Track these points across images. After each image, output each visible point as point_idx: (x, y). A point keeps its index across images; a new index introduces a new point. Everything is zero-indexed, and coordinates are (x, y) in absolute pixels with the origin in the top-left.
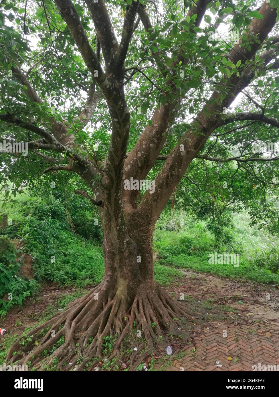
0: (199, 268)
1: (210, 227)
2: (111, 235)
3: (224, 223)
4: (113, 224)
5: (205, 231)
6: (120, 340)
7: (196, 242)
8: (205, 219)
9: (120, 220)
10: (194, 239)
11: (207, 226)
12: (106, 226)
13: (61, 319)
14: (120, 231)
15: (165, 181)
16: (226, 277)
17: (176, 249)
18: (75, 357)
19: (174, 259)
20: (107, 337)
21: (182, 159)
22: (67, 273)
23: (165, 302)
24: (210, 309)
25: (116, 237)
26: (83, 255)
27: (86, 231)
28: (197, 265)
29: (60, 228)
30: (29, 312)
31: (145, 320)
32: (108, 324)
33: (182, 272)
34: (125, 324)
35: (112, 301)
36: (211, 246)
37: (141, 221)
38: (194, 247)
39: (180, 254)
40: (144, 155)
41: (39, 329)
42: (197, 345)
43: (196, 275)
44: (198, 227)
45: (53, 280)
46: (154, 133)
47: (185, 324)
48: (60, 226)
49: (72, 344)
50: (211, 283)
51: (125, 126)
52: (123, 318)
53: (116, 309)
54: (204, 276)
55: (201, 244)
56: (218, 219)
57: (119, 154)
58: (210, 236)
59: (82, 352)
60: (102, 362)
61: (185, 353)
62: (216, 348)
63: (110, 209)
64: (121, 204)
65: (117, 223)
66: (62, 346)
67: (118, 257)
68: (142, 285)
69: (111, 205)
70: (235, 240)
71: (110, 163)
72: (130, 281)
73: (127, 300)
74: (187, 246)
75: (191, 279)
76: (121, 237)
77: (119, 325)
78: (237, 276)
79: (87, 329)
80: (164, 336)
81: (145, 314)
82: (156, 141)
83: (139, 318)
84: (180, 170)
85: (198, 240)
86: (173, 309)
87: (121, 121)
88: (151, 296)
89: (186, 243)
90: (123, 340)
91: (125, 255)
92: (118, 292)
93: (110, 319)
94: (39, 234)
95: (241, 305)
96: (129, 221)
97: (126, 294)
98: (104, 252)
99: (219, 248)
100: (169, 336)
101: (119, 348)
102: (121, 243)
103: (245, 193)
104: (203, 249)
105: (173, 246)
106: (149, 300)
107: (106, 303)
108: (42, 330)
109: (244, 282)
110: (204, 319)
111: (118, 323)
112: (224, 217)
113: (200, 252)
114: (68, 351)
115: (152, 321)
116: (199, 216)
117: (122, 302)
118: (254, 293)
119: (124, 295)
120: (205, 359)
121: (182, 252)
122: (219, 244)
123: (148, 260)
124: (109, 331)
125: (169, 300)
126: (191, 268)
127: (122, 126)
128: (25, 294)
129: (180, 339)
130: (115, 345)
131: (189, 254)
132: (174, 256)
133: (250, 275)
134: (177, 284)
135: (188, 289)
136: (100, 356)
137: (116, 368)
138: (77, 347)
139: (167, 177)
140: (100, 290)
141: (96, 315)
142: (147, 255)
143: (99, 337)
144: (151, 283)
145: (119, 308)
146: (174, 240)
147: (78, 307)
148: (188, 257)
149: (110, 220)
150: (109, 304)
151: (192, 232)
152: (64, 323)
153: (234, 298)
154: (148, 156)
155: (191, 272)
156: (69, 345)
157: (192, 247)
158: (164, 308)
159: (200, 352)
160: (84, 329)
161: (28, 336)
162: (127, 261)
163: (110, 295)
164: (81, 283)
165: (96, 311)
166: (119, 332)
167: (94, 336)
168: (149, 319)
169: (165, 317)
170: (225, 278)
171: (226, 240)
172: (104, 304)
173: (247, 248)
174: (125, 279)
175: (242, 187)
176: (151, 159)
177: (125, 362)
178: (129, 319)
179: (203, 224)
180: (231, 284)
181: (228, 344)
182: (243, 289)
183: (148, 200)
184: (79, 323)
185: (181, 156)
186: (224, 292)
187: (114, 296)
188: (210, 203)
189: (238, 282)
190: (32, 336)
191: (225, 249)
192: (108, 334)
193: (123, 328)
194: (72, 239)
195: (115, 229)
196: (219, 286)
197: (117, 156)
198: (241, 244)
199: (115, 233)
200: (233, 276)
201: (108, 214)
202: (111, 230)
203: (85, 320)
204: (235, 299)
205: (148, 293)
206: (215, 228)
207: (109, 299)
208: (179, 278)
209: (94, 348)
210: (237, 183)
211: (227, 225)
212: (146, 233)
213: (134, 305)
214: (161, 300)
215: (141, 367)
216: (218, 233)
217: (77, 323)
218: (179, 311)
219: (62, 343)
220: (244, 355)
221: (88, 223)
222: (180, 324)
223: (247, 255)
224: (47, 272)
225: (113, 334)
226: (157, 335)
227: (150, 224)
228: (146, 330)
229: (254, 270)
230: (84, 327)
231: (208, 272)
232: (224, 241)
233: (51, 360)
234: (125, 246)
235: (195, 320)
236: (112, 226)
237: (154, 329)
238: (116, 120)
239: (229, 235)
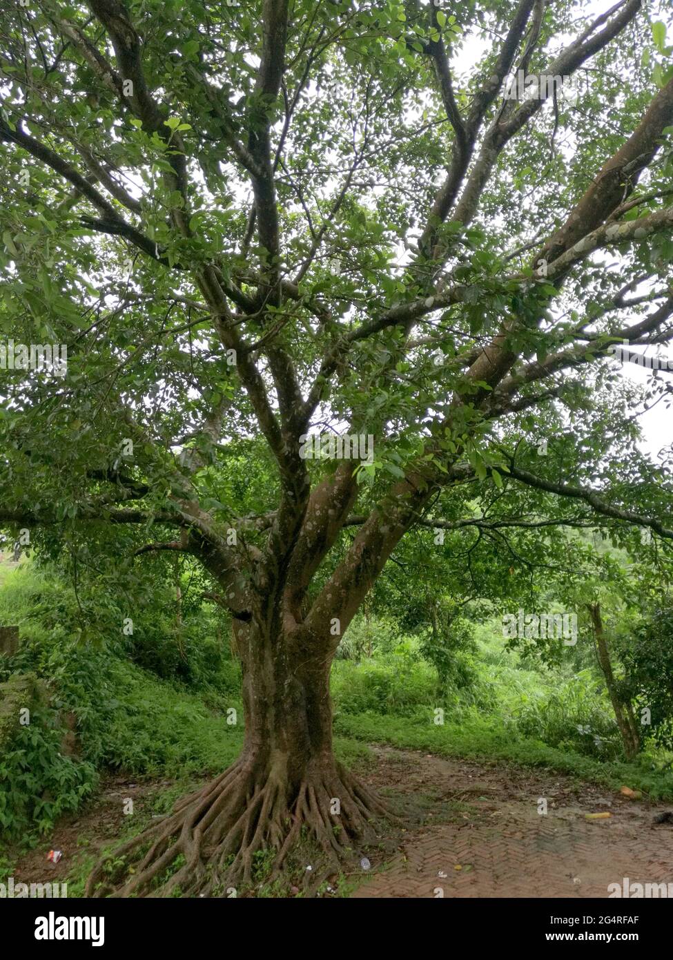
0: (407, 739)
1: (427, 652)
2: (262, 672)
3: (457, 642)
4: (267, 653)
5: (416, 659)
6: (282, 855)
7: (398, 683)
8: (418, 633)
9: (279, 646)
10: (394, 677)
11: (421, 650)
12: (254, 655)
13: (171, 827)
14: (278, 665)
15: (353, 576)
16: (460, 757)
17: (355, 701)
18: (208, 886)
19: (352, 723)
20: (259, 852)
21: (381, 540)
22: (147, 750)
23: (352, 792)
24: (428, 808)
25: (271, 676)
26: (166, 712)
27: (159, 661)
28: (401, 734)
29: (109, 652)
30: (95, 823)
31: (321, 821)
32: (259, 831)
33: (373, 750)
34: (286, 830)
35: (263, 791)
36: (430, 693)
37: (311, 646)
38: (394, 695)
39: (364, 712)
40: (317, 527)
41: (132, 846)
42: (409, 854)
43: (401, 755)
44: (401, 651)
45: (121, 764)
46: (335, 491)
47: (388, 829)
48: (109, 648)
49: (200, 864)
50: (429, 768)
51: (303, 501)
52: (282, 821)
53: (270, 804)
54: (415, 756)
55: (409, 689)
56: (445, 635)
57: (290, 539)
58: (427, 670)
59: (219, 877)
60: (256, 890)
61: (390, 865)
62: (438, 857)
63: (264, 626)
64: (282, 619)
65: (274, 652)
66: (184, 869)
67: (272, 711)
68: (314, 761)
69: (266, 619)
70: (480, 679)
71: (271, 552)
72: (293, 754)
73: (287, 789)
74: (379, 694)
75: (390, 762)
76: (279, 675)
77: (277, 832)
78: (481, 754)
79: (220, 841)
80: (354, 848)
81: (321, 813)
82: (339, 506)
83: (309, 819)
84: (379, 557)
85: (402, 681)
86: (366, 806)
87: (297, 495)
88: (329, 780)
89: (378, 688)
90: (286, 856)
91: (286, 706)
92: (272, 775)
93: (261, 822)
94: (82, 669)
95: (484, 802)
96: (291, 647)
97: (286, 778)
98: (246, 702)
99: (446, 696)
100: (363, 848)
101: (281, 868)
102: (280, 686)
103: (495, 583)
104: (413, 700)
105: (348, 694)
106: (325, 786)
107: (252, 795)
108: (138, 848)
109: (493, 766)
110: (419, 822)
111: (275, 828)
112: (456, 630)
113: (407, 707)
114: (195, 877)
115: (333, 823)
116: (404, 627)
117: (280, 793)
118: (509, 783)
119: (282, 779)
120: (421, 871)
121: (369, 707)
122: (446, 688)
123: (324, 716)
124: (261, 844)
125: (358, 788)
126: (389, 740)
127: (299, 500)
128: (81, 790)
129: (381, 850)
130: (274, 863)
131: (384, 712)
132: (351, 715)
133: (505, 751)
134: (365, 771)
135: (388, 779)
136: (250, 882)
137: (282, 894)
138: (208, 870)
139: (358, 568)
140: (240, 771)
141: (235, 817)
142: (321, 707)
143: (246, 853)
144: (329, 758)
145: (274, 804)
146: (352, 679)
147: (201, 804)
148: (382, 718)
149: (263, 646)
150: (257, 796)
151: (389, 662)
152: (177, 833)
153: (472, 792)
154: (325, 530)
155: (389, 749)
156: (195, 866)
157: (390, 696)
158: (352, 802)
159: (415, 863)
160: (216, 841)
161: (116, 856)
162: (289, 717)
163: (259, 780)
164: (178, 770)
165: (234, 809)
166: (278, 843)
167: (236, 850)
168: (328, 821)
169: (354, 817)
170: (457, 758)
171: (461, 679)
172: (248, 796)
173: (505, 698)
174: (284, 750)
175: (488, 571)
176: (329, 536)
177: (296, 885)
178: (292, 821)
179: (413, 643)
180: (470, 770)
181: (458, 851)
182: (490, 778)
183: (323, 608)
184: (207, 831)
185: (380, 534)
186: (454, 784)
187: (266, 781)
188: (427, 599)
189: (482, 765)
190: (124, 857)
191: (459, 700)
192: (260, 848)
193: (285, 837)
194: (134, 678)
195: (270, 662)
196: (446, 773)
197: (286, 543)
198: (492, 689)
199: (270, 667)
200: (472, 754)
201: (260, 635)
202: (263, 664)
203: (217, 826)
204: (474, 793)
205: (323, 776)
206: (437, 653)
207: (257, 787)
208: (366, 760)
209: (239, 871)
210: (480, 563)
211: (463, 647)
212: (321, 668)
213: (302, 797)
214: (347, 789)
215: (324, 889)
216: (443, 664)
217: (203, 831)
218: (376, 809)
219: (181, 865)
220: (479, 863)
221: (165, 642)
222: (380, 829)
223: (503, 711)
224: (107, 748)
225: (268, 848)
226: (342, 846)
227: (326, 651)
228: (325, 838)
229: (514, 741)
230: (215, 838)
231: (425, 748)
232: (456, 681)
233: (170, 891)
234: (286, 691)
235: (405, 824)
236: (266, 655)
237: (337, 837)
238: (290, 493)
239: (467, 669)
